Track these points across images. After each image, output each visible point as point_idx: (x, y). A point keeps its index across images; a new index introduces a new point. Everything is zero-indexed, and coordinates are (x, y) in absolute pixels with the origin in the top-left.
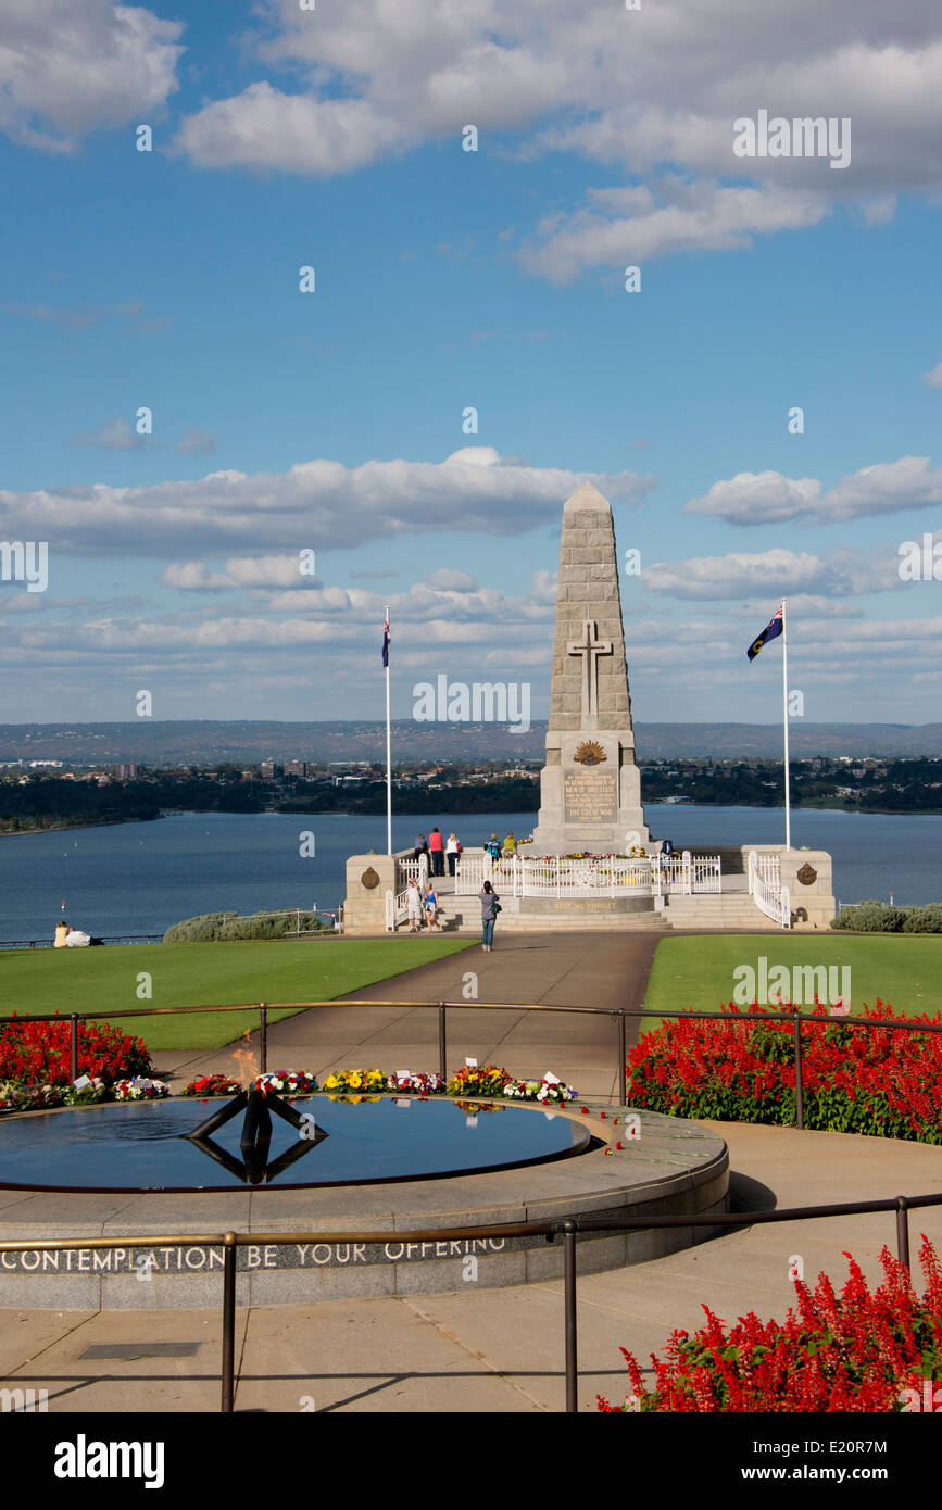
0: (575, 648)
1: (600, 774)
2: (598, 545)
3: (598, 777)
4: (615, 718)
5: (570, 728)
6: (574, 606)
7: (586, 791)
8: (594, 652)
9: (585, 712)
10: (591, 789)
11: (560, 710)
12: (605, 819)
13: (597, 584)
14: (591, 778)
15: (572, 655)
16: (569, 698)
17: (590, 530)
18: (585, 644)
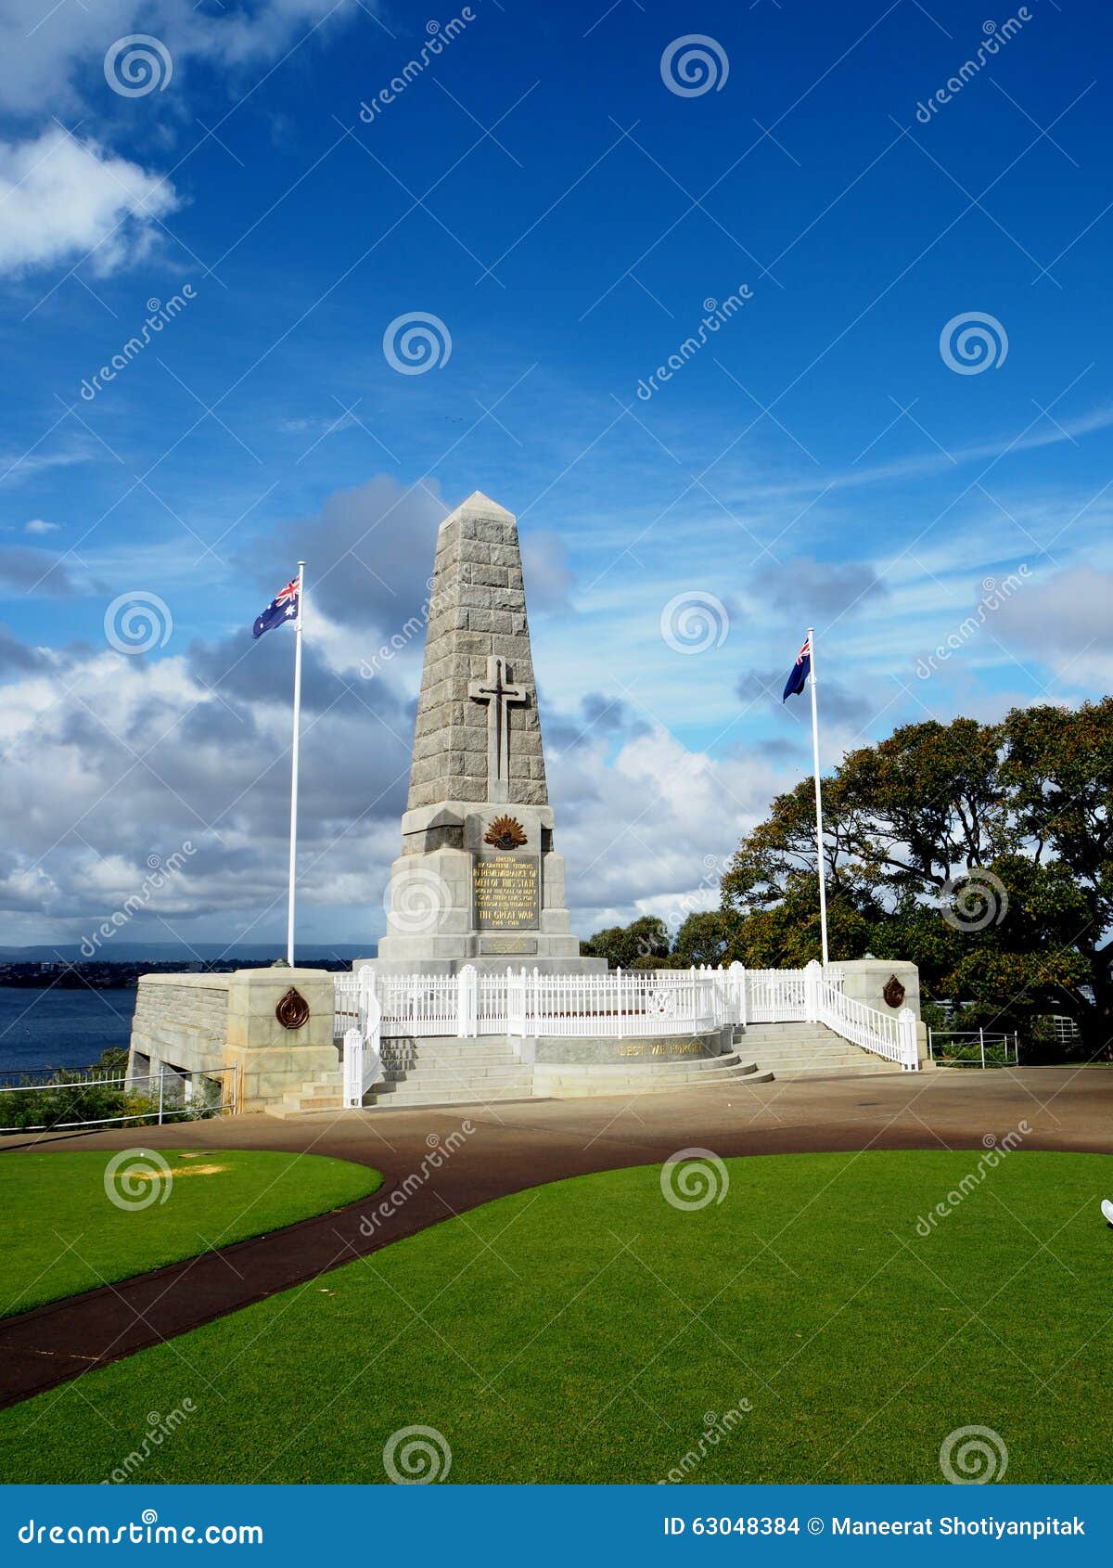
0: (482, 691)
1: (518, 862)
2: (504, 564)
3: (516, 866)
4: (530, 788)
5: (473, 798)
6: (477, 637)
7: (500, 884)
8: (505, 698)
9: (492, 778)
10: (507, 883)
11: (461, 773)
12: (524, 925)
13: (504, 614)
14: (507, 866)
15: (474, 699)
16: (471, 758)
17: (492, 545)
18: (494, 687)
